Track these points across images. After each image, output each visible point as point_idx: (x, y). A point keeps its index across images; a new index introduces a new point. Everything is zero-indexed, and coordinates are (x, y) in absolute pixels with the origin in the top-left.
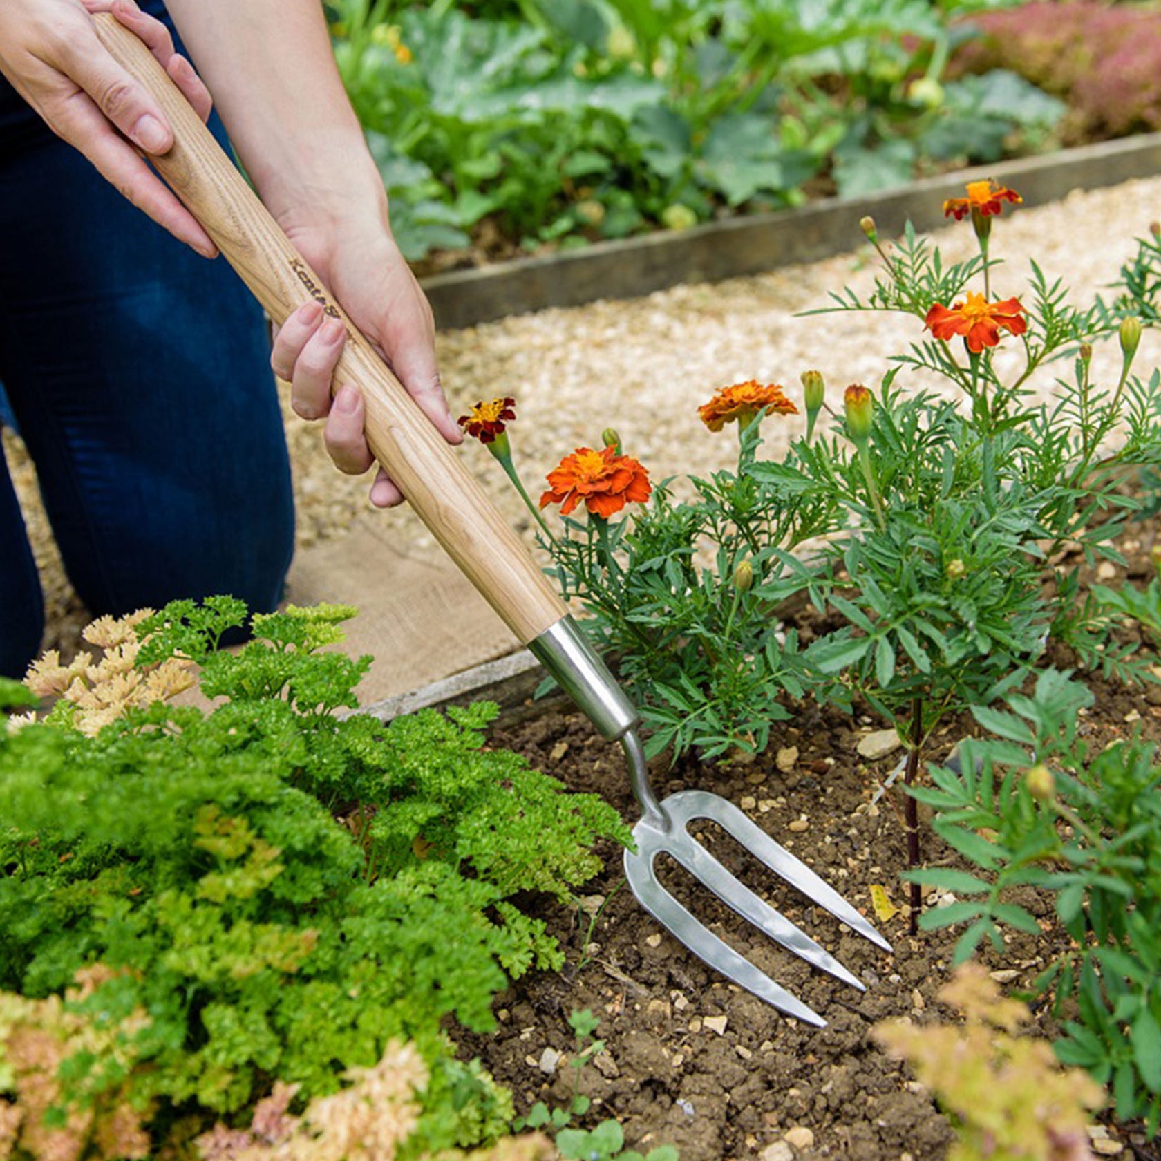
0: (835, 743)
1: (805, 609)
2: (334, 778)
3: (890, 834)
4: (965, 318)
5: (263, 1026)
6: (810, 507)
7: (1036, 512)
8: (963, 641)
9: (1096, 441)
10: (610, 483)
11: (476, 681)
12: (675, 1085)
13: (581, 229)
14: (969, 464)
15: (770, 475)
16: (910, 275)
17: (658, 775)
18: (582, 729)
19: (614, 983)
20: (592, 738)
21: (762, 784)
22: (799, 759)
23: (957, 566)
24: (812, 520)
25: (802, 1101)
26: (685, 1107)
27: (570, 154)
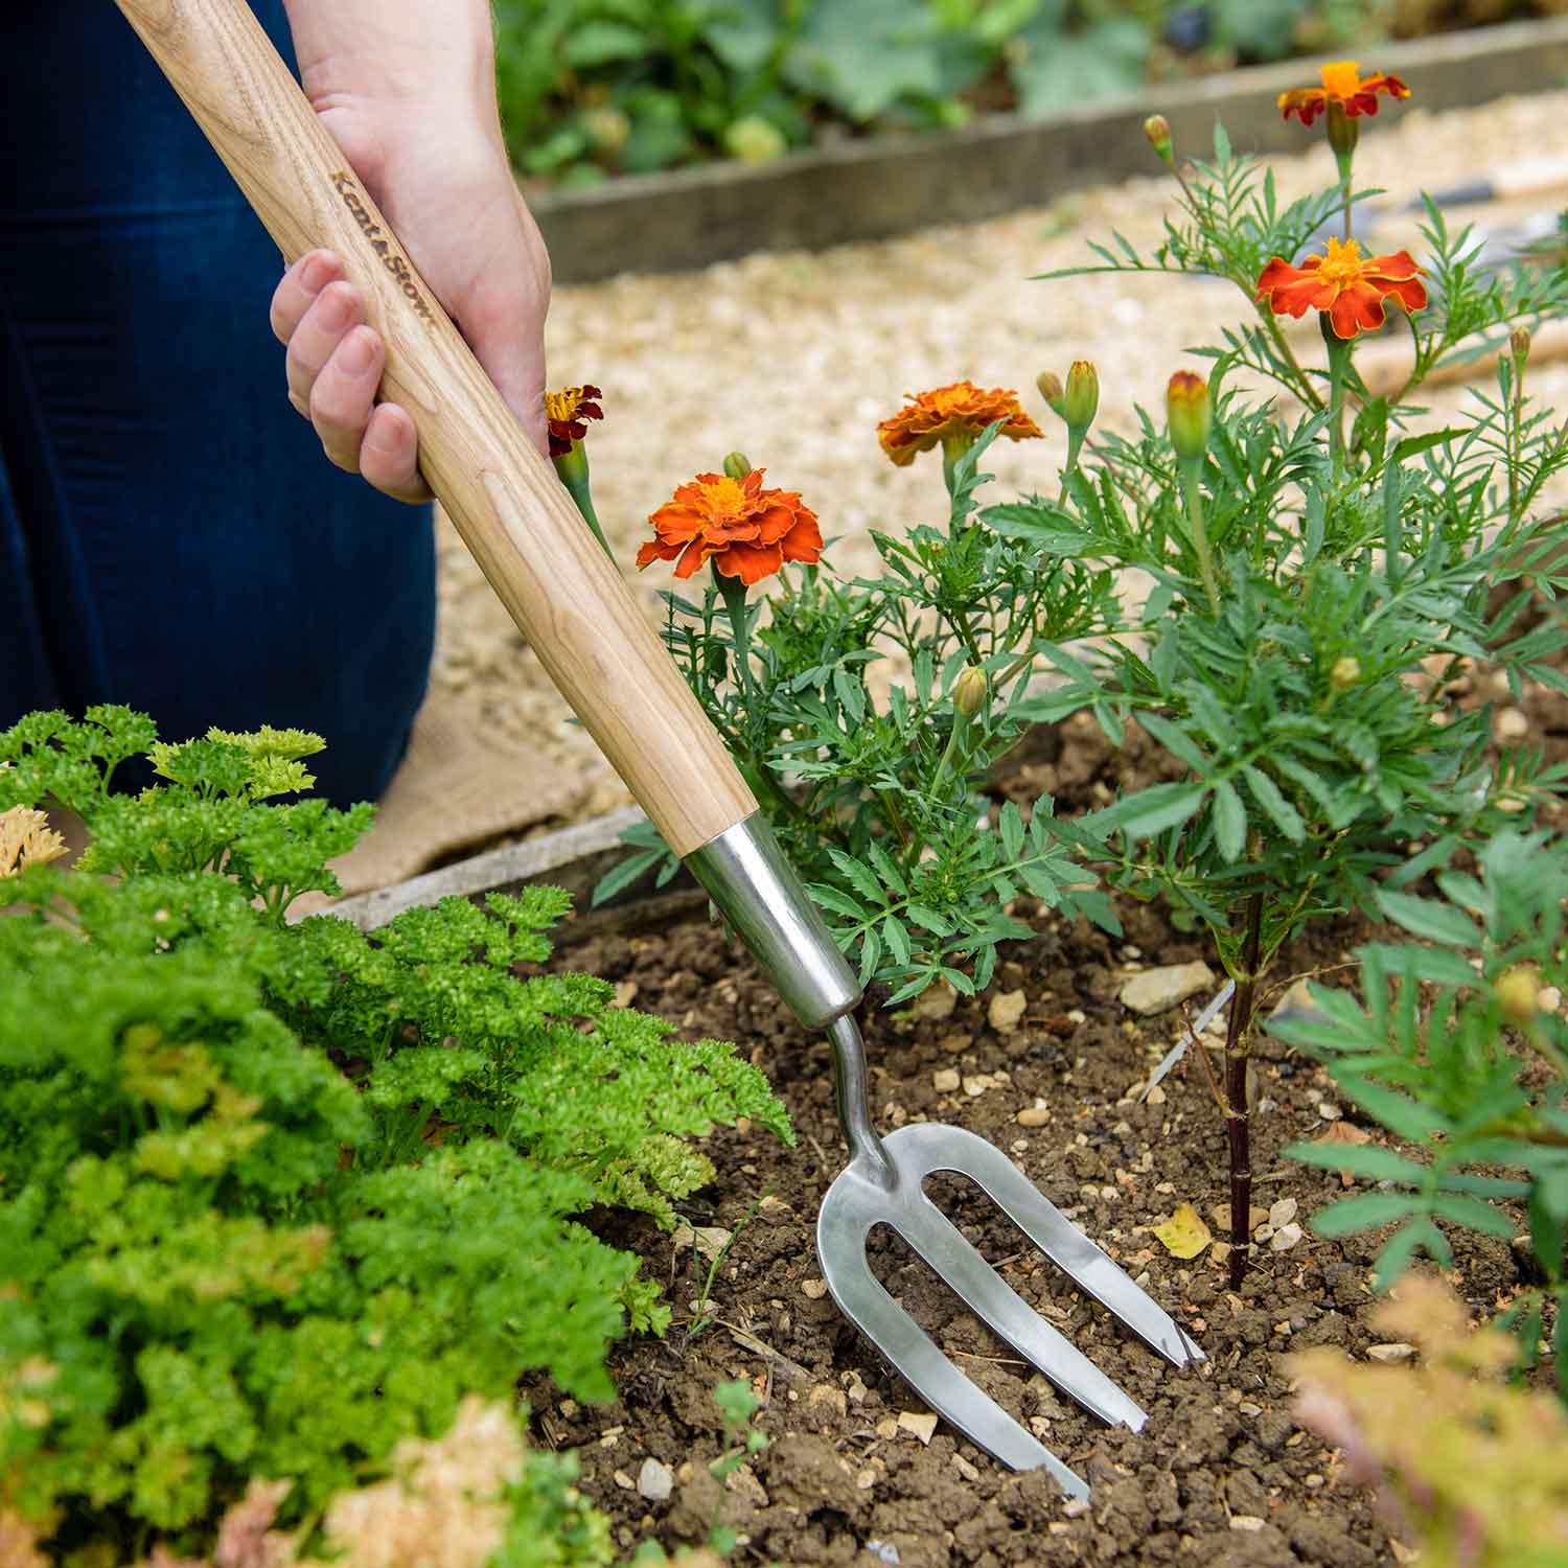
0: (1084, 987)
1: (1019, 773)
2: (315, 1002)
3: (1184, 1133)
4: (1324, 282)
5: (228, 1389)
6: (1063, 591)
7: (1467, 588)
8: (1356, 791)
9: (1531, 491)
10: (758, 529)
11: (488, 877)
12: (863, 1517)
13: (592, 155)
14: (1348, 513)
15: (1023, 526)
16: (1225, 214)
17: (794, 1035)
18: (659, 962)
19: (750, 1359)
20: (676, 977)
21: (964, 1051)
22: (1026, 1013)
23: (1347, 668)
24: (1065, 613)
25: (1072, 1539)
26: (884, 1554)
27: (576, 25)
